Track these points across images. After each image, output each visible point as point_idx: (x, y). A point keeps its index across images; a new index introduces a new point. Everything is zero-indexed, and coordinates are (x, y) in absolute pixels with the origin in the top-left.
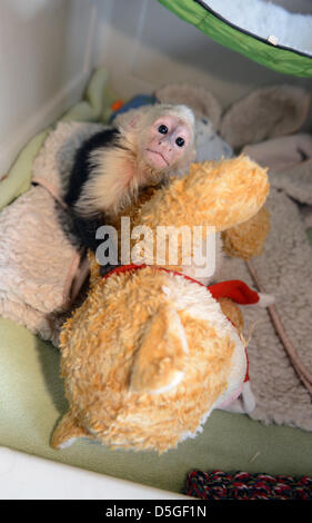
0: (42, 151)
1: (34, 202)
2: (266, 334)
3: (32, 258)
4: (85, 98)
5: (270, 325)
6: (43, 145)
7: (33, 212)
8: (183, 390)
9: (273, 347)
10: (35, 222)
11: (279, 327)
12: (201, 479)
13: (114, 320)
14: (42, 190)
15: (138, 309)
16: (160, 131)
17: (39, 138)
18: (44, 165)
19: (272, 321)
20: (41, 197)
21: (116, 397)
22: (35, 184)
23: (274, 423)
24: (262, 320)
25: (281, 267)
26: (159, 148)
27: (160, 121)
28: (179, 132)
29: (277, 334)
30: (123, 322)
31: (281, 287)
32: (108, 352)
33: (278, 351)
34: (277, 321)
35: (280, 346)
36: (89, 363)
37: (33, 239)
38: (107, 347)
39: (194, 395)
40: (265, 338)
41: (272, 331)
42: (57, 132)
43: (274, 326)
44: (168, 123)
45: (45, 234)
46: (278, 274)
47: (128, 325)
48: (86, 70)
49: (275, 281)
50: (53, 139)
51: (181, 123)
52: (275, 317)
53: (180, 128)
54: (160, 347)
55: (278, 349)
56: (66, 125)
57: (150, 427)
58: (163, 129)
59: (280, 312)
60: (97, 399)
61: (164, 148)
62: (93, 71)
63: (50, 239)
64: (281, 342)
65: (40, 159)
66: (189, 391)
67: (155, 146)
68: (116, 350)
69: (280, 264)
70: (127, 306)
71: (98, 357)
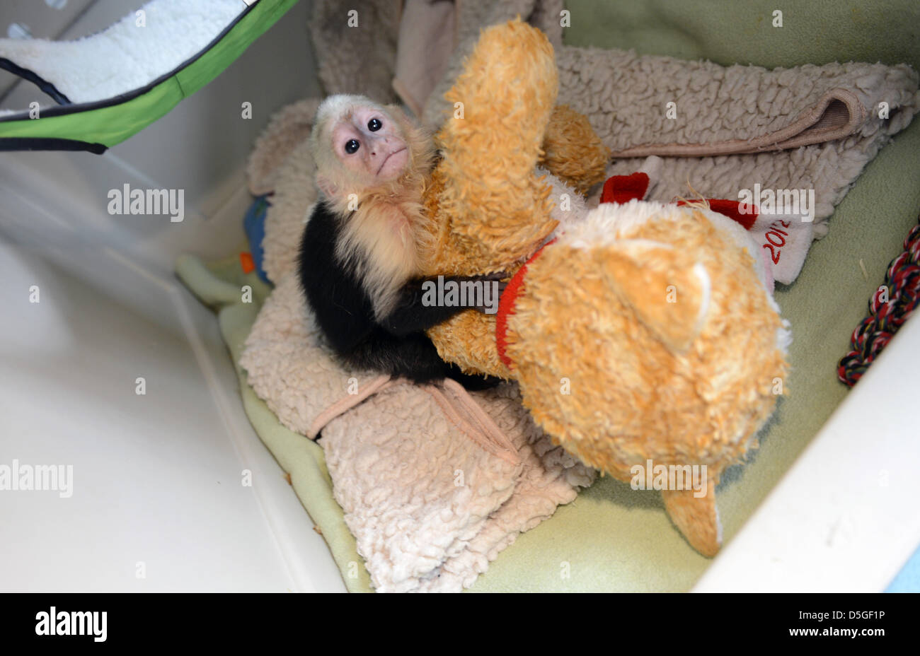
0: (271, 405)
1: (344, 449)
2: (692, 176)
3: (425, 484)
4: (214, 308)
5: (682, 163)
6: (263, 401)
7: (357, 454)
8: (719, 295)
9: (717, 173)
10: (375, 457)
11: (690, 150)
12: (852, 363)
13: (576, 331)
14: (329, 429)
15: (580, 292)
16: (355, 150)
17: (251, 405)
18: (294, 409)
19: (677, 157)
20: (341, 434)
21: (679, 384)
22: (319, 436)
23: (829, 219)
24: (669, 172)
25: (601, 109)
26: (380, 156)
27: (340, 148)
28: (360, 122)
29: (700, 158)
30: (585, 320)
31: (632, 122)
32: (612, 364)
33: (727, 168)
34: (681, 150)
35: (721, 160)
36: (612, 402)
37: (399, 469)
38: (606, 362)
39: (734, 287)
40: (697, 180)
41: (693, 163)
42: (252, 373)
43: (686, 157)
44: (346, 136)
45: (397, 451)
46: (610, 117)
47: (594, 315)
48: (173, 290)
49: (618, 128)
50: (260, 382)
51: (348, 117)
52: (673, 150)
53: (355, 120)
54: (648, 279)
55: (724, 166)
56: (247, 353)
57: (742, 368)
58: (351, 147)
59: (667, 139)
60: (664, 415)
61: (382, 149)
62: (178, 278)
63: (409, 446)
64: (714, 156)
65: (284, 414)
66: (725, 288)
67: (375, 163)
68: (616, 348)
69: (596, 108)
70: (567, 306)
71: (611, 382)
